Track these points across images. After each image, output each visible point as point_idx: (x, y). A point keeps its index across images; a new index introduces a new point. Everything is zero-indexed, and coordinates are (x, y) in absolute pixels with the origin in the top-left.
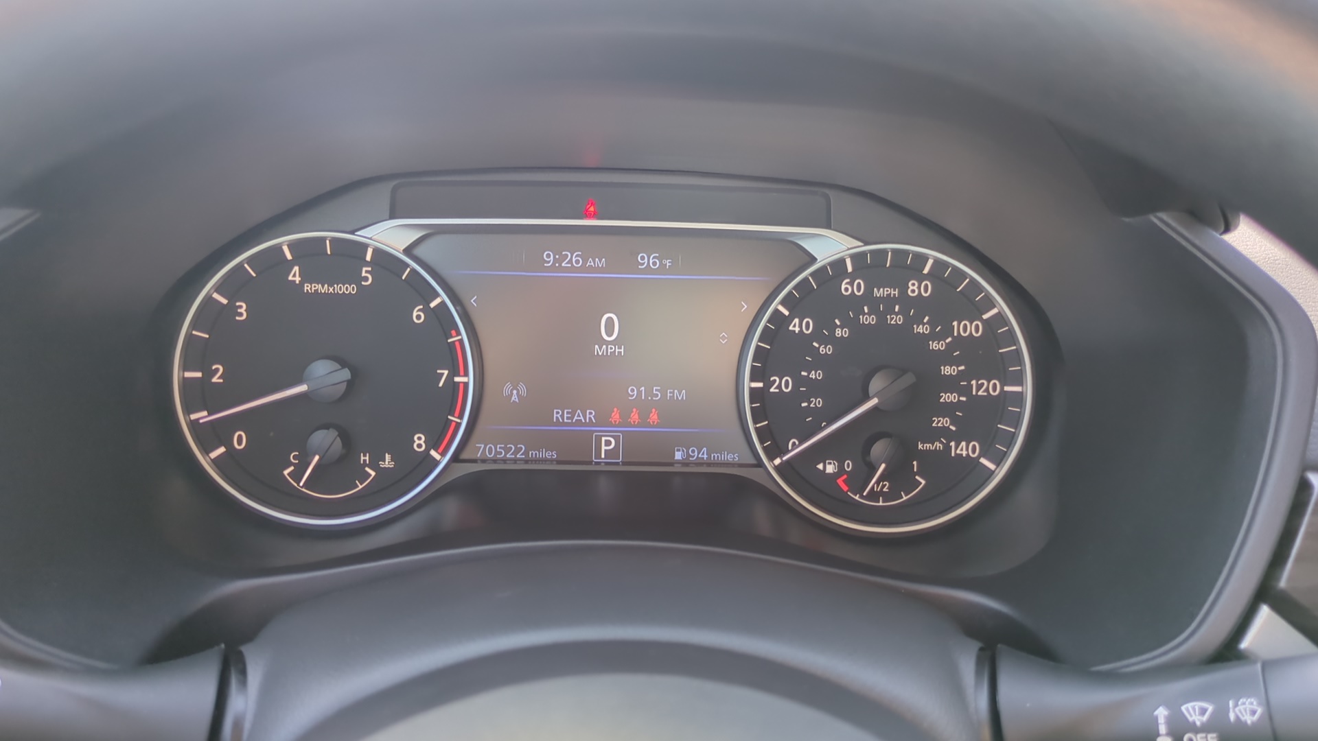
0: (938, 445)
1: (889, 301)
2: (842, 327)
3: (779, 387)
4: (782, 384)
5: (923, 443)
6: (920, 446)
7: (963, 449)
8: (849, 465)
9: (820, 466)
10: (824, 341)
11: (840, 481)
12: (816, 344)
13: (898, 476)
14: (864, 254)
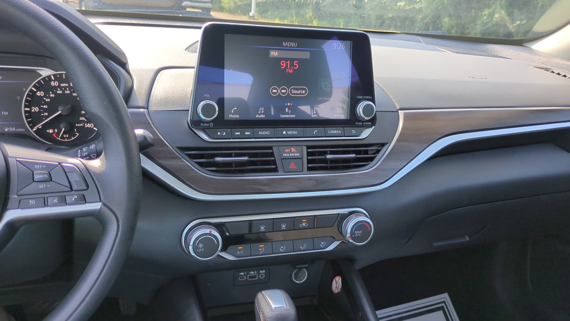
0: (82, 125)
1: (65, 87)
2: (52, 94)
3: (35, 110)
4: (35, 109)
6: (76, 125)
7: (89, 125)
8: (56, 130)
9: (48, 131)
10: (47, 98)
11: (54, 135)
12: (45, 99)
13: (70, 132)
14: (56, 74)
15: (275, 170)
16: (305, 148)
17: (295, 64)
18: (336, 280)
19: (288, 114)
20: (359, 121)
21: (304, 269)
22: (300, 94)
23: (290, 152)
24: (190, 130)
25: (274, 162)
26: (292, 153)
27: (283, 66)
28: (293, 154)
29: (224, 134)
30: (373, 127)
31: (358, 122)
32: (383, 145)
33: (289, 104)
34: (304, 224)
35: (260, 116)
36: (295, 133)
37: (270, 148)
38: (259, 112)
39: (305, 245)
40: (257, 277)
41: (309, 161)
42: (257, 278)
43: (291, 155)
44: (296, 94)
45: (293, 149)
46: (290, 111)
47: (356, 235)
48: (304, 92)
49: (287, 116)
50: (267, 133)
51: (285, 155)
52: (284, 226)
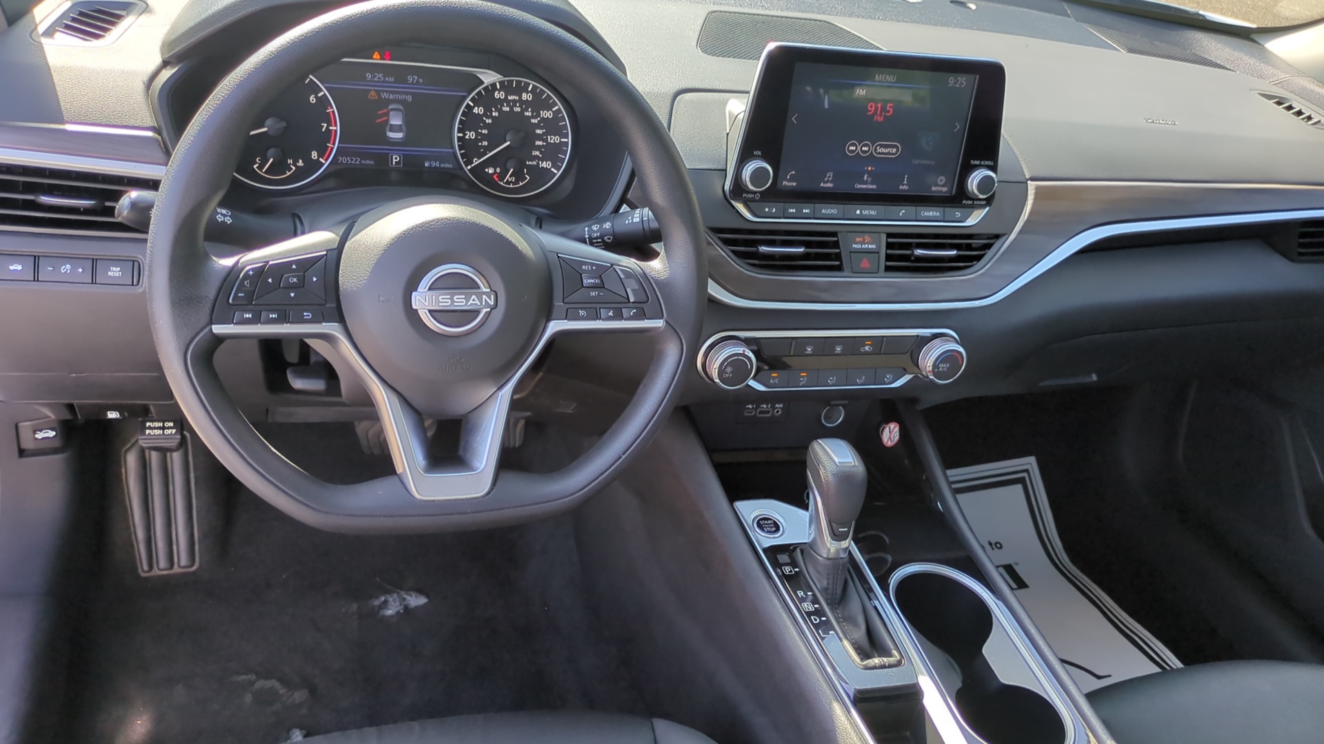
0: (535, 163)
1: (514, 101)
2: (495, 112)
3: (469, 136)
4: (471, 135)
5: (528, 161)
6: (527, 163)
7: (544, 165)
8: (498, 170)
9: (486, 170)
10: (488, 117)
11: (494, 176)
12: (484, 119)
13: (518, 175)
14: (504, 81)
15: (839, 268)
16: (884, 237)
17: (888, 109)
18: (890, 428)
19: (866, 183)
20: (969, 198)
21: (841, 408)
22: (889, 153)
23: (862, 243)
24: (725, 202)
25: (838, 257)
26: (865, 244)
27: (871, 111)
28: (866, 246)
29: (774, 210)
30: (988, 208)
31: (967, 200)
32: (997, 237)
33: (870, 168)
34: (867, 348)
35: (826, 185)
36: (872, 213)
37: (834, 234)
38: (826, 179)
39: (864, 377)
40: (771, 412)
41: (889, 258)
42: (770, 415)
43: (863, 246)
44: (883, 153)
45: (867, 238)
46: (870, 179)
47: (941, 369)
48: (894, 150)
49: (865, 186)
50: (833, 211)
51: (856, 246)
52: (838, 349)
